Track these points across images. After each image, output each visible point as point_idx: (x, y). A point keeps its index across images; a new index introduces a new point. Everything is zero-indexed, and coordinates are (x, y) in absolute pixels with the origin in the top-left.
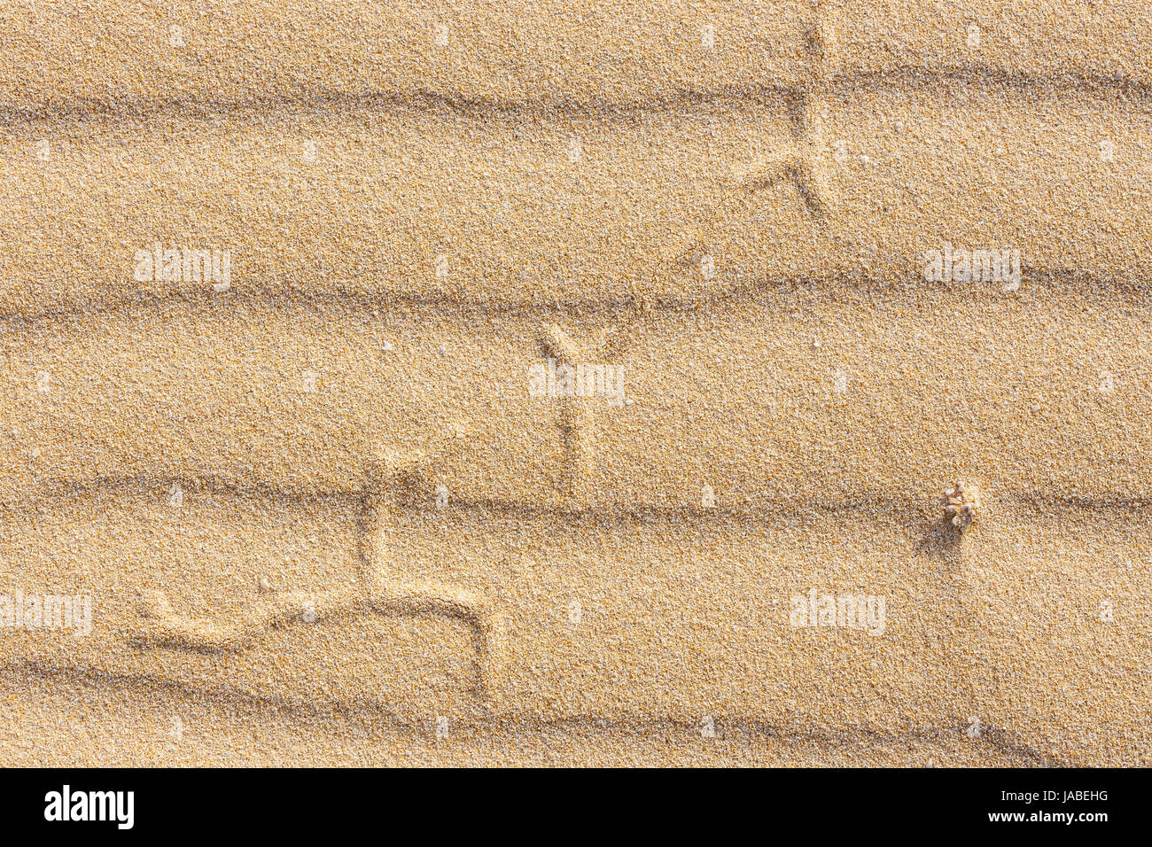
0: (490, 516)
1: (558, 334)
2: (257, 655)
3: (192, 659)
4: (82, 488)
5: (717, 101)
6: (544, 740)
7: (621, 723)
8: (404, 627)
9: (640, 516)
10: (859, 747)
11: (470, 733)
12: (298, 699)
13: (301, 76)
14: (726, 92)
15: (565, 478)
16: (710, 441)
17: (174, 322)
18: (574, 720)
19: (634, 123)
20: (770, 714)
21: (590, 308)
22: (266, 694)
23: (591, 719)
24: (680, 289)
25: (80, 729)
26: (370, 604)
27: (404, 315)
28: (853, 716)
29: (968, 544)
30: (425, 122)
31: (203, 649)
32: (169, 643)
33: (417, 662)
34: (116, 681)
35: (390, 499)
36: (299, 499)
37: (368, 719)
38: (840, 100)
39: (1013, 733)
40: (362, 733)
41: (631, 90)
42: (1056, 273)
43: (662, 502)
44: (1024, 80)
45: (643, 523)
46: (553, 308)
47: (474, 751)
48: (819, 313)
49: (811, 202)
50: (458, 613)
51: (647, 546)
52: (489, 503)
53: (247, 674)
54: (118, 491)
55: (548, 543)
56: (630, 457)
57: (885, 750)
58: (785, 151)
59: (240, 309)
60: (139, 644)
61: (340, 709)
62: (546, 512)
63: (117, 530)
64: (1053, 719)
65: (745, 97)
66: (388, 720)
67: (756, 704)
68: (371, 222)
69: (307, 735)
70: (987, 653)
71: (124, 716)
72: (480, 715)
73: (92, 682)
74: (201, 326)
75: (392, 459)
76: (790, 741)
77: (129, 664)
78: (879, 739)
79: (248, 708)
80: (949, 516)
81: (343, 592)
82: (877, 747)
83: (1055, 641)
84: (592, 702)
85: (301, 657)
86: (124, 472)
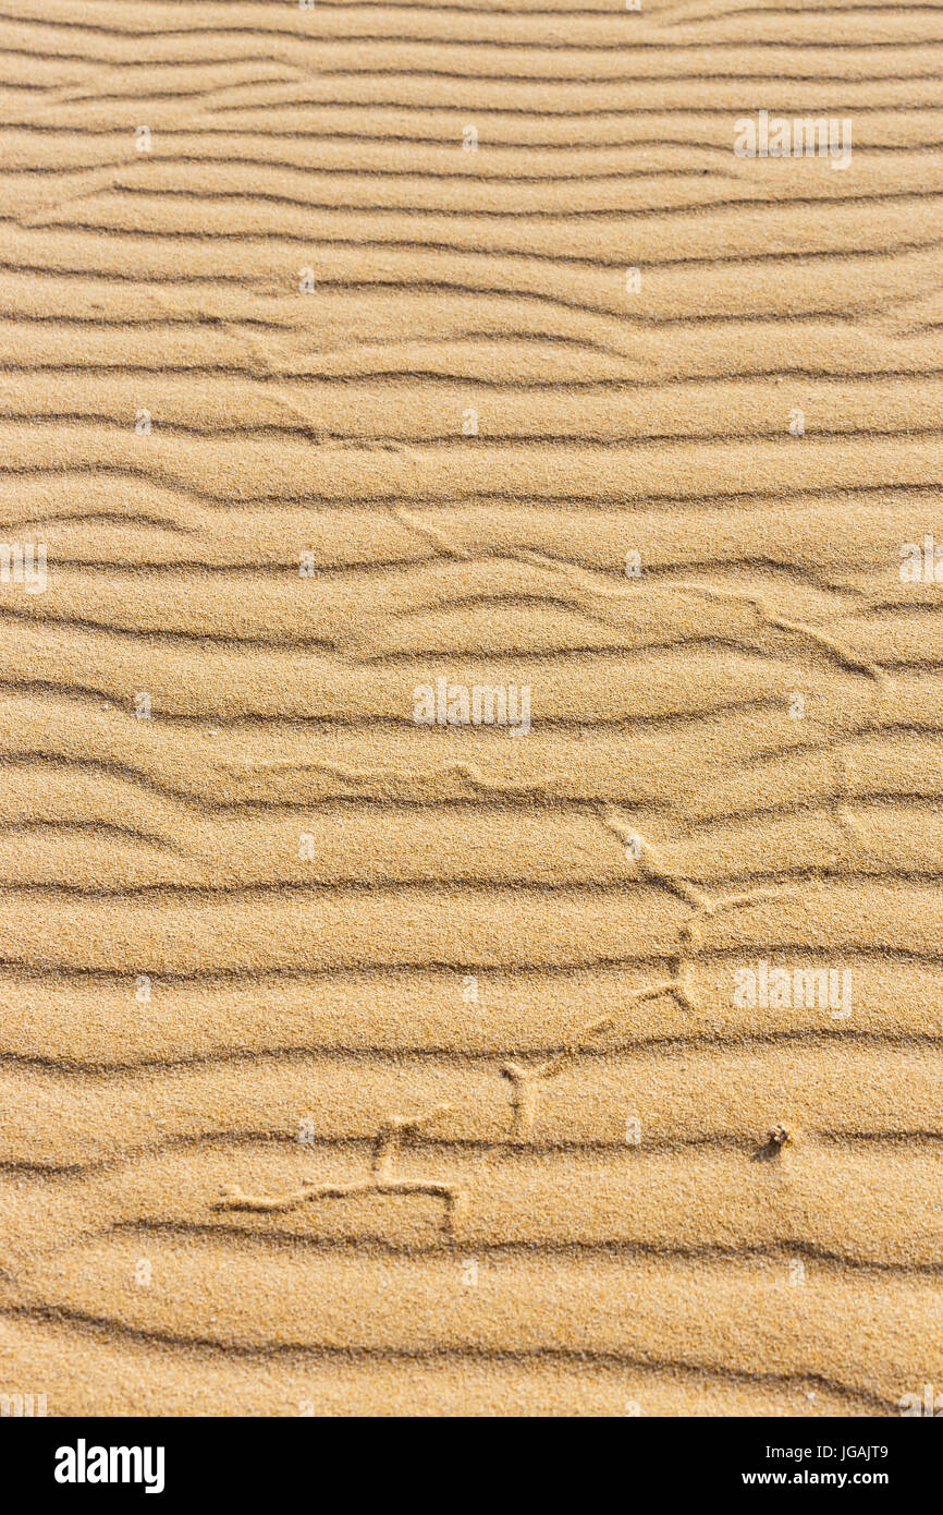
0: (462, 1149)
1: (514, 1067)
2: (299, 1213)
3: (253, 1216)
4: (191, 1139)
5: (623, 964)
6: (490, 1257)
7: (544, 1247)
8: (399, 1200)
9: (565, 1147)
10: (711, 1257)
11: (439, 1253)
12: (322, 1236)
13: (359, 957)
14: (629, 960)
15: (513, 1131)
16: (611, 1110)
17: (264, 1066)
18: (512, 1244)
19: (569, 975)
20: (648, 1238)
21: (536, 1053)
22: (300, 1233)
23: (523, 1244)
24: (597, 1043)
25: (172, 1255)
26: (377, 1187)
27: (414, 1060)
28: (706, 1239)
29: (785, 1152)
30: (435, 977)
31: (262, 1210)
32: (238, 1208)
33: (406, 1216)
34: (200, 1229)
35: (395, 1141)
36: (335, 1141)
37: (369, 1246)
38: (703, 963)
39: (819, 1245)
40: (365, 1254)
41: (568, 959)
42: (844, 1032)
43: (578, 1138)
44: (821, 951)
45: (565, 1151)
46: (512, 1054)
47: (441, 1263)
48: (686, 1055)
49: (683, 1004)
50: (435, 1192)
51: (567, 1162)
52: (462, 1141)
53: (287, 1223)
54: (215, 1141)
55: (500, 1162)
56: (558, 1118)
57: (729, 1258)
58: (669, 983)
59: (307, 1059)
60: (218, 1209)
61: (351, 1241)
62: (500, 1144)
63: (210, 1159)
64: (848, 1237)
65: (654, 961)
66: (384, 1247)
67: (639, 1234)
68: (397, 1018)
69: (326, 1256)
70: (800, 1205)
71: (201, 1248)
72: (448, 1242)
73: (183, 1231)
74: (280, 1067)
75: (399, 1120)
76: (662, 1254)
77: (209, 1219)
78: (725, 1252)
79: (288, 1242)
80: (772, 1140)
81: (363, 1182)
82: (724, 1256)
83: (847, 1198)
84: (524, 1235)
85: (327, 1215)
86: (222, 1130)
